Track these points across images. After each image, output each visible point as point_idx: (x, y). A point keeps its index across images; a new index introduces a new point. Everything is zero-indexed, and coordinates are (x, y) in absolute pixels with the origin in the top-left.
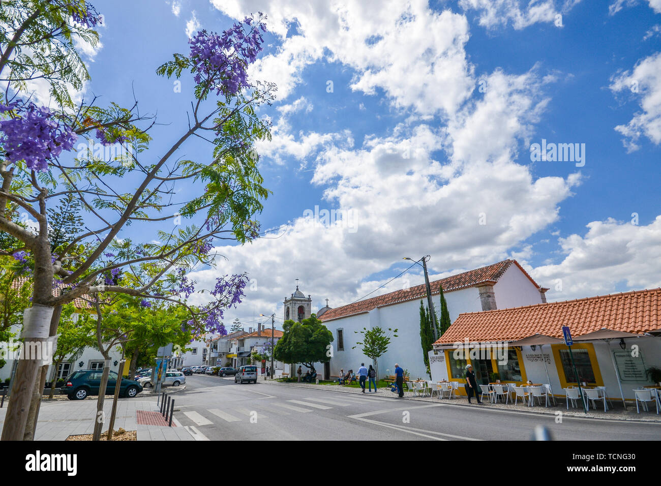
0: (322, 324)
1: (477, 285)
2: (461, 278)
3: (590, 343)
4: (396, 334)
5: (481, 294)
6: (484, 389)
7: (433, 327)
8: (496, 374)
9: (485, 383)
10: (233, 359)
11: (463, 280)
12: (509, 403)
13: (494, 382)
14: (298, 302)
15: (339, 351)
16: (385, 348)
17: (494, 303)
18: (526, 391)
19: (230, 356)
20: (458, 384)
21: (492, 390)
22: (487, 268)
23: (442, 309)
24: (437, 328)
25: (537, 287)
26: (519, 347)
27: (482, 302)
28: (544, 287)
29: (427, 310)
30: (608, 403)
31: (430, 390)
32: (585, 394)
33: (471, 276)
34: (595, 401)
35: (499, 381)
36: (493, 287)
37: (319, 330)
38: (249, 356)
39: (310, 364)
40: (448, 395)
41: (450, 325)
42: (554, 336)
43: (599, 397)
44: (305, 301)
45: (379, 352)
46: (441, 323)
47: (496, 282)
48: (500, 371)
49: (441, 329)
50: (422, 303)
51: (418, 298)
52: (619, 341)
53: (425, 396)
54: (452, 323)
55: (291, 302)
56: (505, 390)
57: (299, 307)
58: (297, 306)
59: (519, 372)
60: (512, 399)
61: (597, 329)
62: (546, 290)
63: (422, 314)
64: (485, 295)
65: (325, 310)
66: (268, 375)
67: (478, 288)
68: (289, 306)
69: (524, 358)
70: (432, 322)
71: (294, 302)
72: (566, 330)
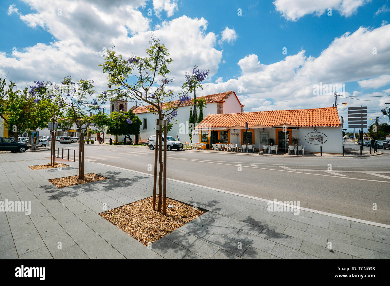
0: (136, 115)
1: (216, 102)
2: (210, 97)
3: (254, 130)
4: (176, 122)
5: (217, 106)
6: (214, 146)
7: (195, 120)
8: (219, 140)
9: (214, 143)
10: (73, 132)
11: (210, 98)
12: (222, 151)
13: (218, 143)
14: (120, 102)
15: (144, 130)
16: (171, 129)
17: (222, 111)
18: (229, 146)
19: (72, 131)
20: (203, 145)
21: (216, 146)
22: (222, 94)
23: (200, 112)
24: (197, 120)
25: (241, 104)
26: (229, 130)
27: (217, 110)
28: (243, 105)
29: (193, 112)
30: (254, 150)
31: (192, 147)
32: (248, 147)
33: (214, 97)
34: (251, 149)
35: (220, 143)
36: (223, 103)
37: (134, 118)
38: (86, 131)
39: (128, 136)
40: (199, 149)
41: (203, 119)
42: (242, 126)
43: (252, 148)
44: (124, 101)
45: (168, 131)
46: (199, 118)
47: (224, 101)
48: (221, 139)
49: (199, 121)
50: (191, 109)
51: (190, 105)
52: (263, 129)
53: (189, 149)
54: (204, 119)
55: (115, 101)
56: (221, 146)
57: (120, 105)
58: (119, 104)
59: (227, 140)
60: (224, 149)
61: (257, 124)
62: (243, 106)
63: (191, 114)
64: (219, 107)
65: (135, 107)
66: (101, 141)
67: (217, 103)
68: (114, 104)
69: (230, 134)
70: (195, 118)
71: (117, 102)
72: (247, 124)
